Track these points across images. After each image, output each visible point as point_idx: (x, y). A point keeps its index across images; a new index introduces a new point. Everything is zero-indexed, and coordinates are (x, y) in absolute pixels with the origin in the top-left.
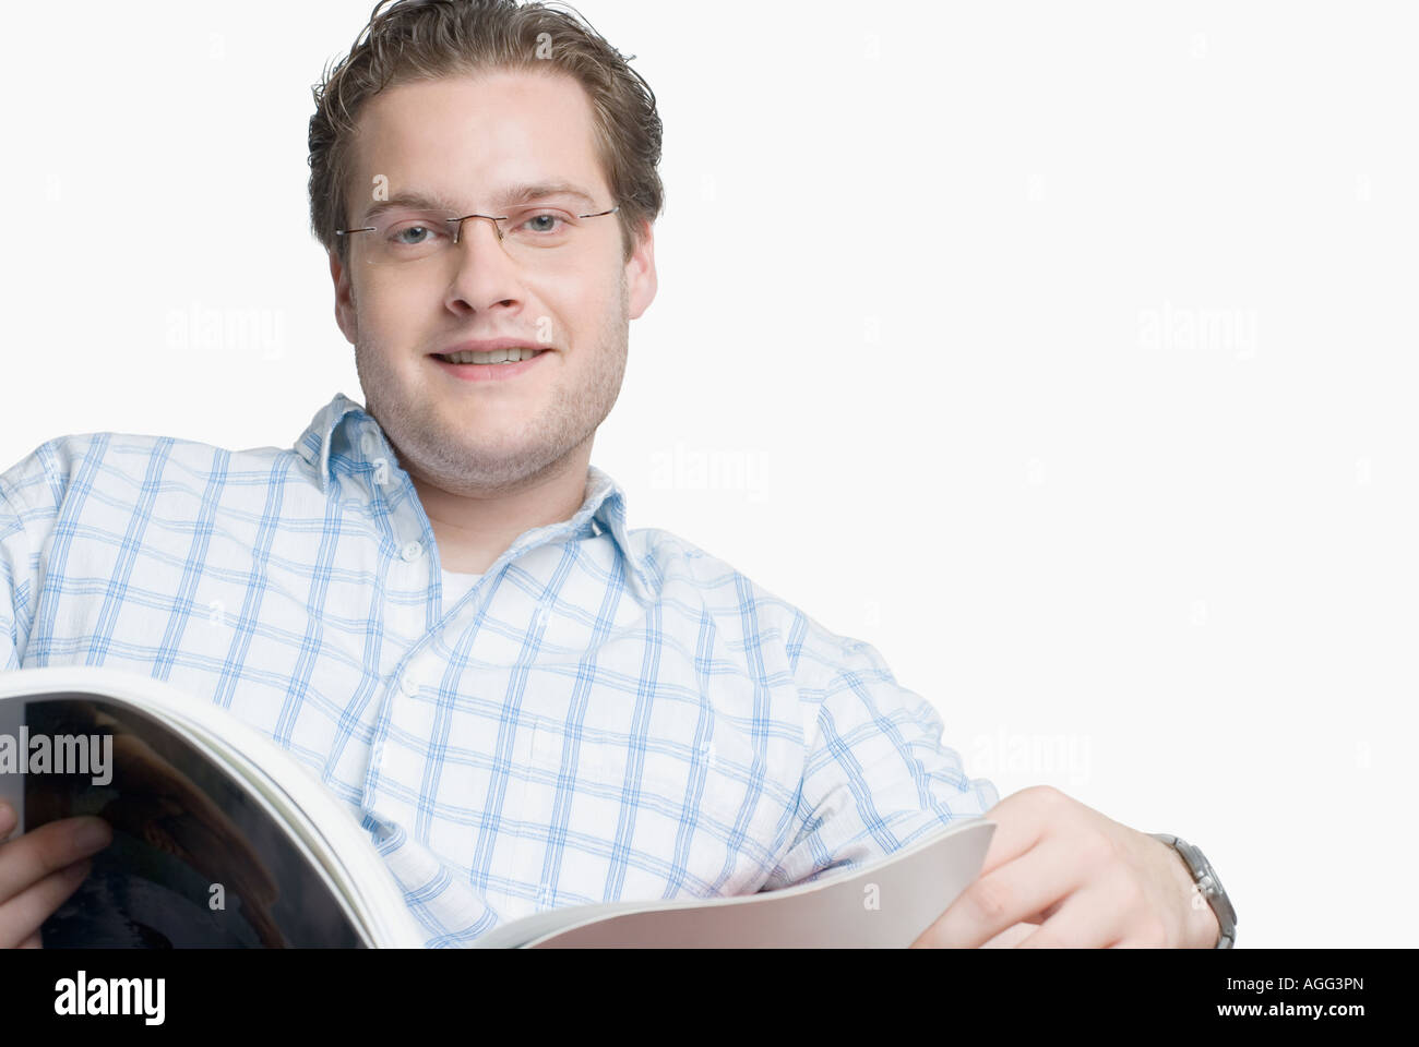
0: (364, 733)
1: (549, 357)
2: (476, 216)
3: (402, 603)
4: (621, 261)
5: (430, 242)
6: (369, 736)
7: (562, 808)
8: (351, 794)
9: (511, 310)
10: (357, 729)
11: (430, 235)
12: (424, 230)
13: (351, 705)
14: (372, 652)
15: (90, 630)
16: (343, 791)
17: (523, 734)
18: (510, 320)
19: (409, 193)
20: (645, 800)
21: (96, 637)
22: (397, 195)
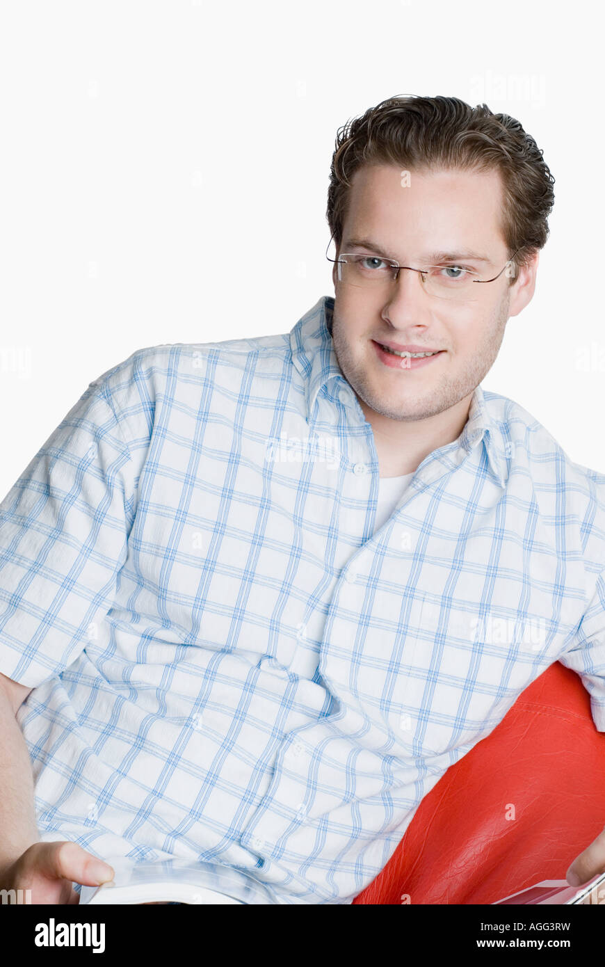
0: (323, 608)
1: (443, 355)
2: (410, 269)
3: (351, 507)
4: (509, 283)
5: (381, 269)
6: (326, 609)
7: (436, 657)
8: (314, 646)
9: (420, 329)
10: (318, 605)
11: (383, 265)
12: (380, 261)
13: (316, 592)
14: (330, 551)
15: (165, 543)
16: (308, 644)
17: (417, 604)
18: (419, 335)
19: (370, 243)
20: (487, 650)
21: (168, 549)
22: (365, 241)
